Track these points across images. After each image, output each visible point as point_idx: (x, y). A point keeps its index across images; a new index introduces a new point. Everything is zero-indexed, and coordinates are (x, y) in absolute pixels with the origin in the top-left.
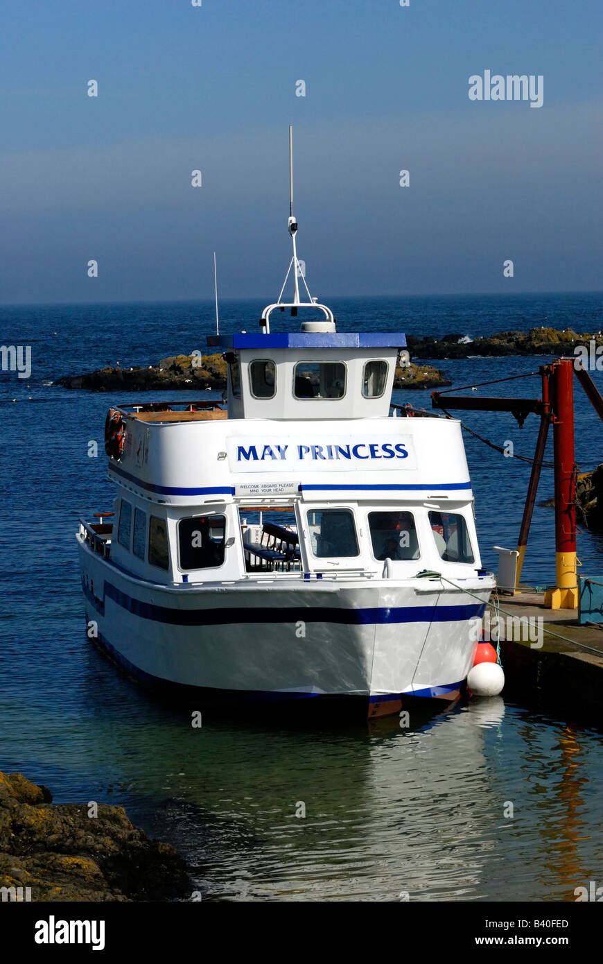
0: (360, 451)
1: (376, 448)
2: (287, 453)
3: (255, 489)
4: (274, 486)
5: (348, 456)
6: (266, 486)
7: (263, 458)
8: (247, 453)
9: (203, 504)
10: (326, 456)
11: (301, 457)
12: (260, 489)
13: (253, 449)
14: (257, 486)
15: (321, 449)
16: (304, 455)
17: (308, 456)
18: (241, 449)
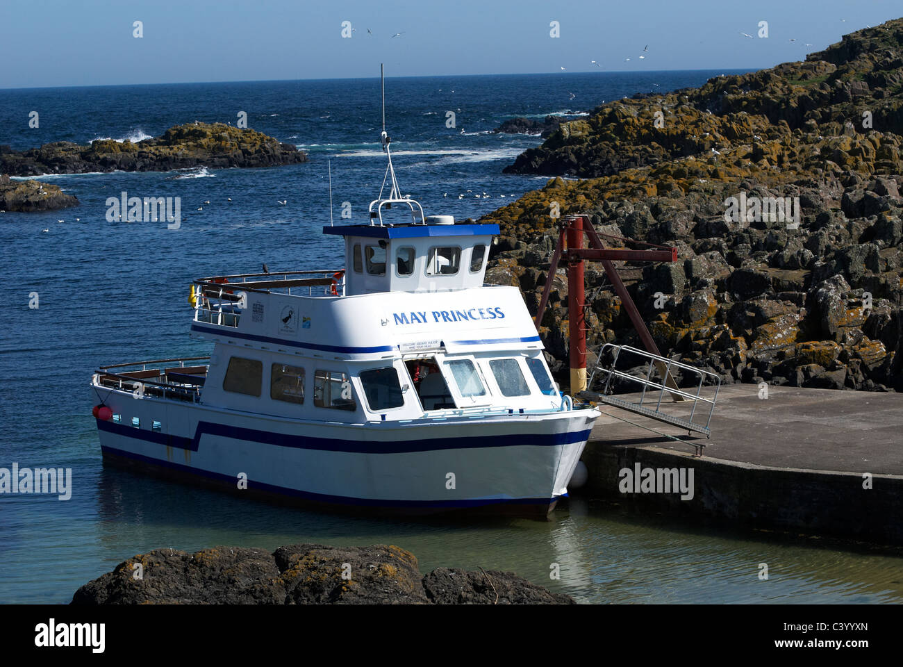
0: (473, 313)
1: (483, 311)
2: (426, 317)
3: (413, 346)
4: (425, 343)
5: (466, 318)
6: (419, 344)
7: (412, 322)
8: (400, 319)
9: (380, 359)
10: (452, 319)
11: (437, 321)
12: (416, 346)
13: (403, 315)
14: (414, 344)
15: (447, 313)
16: (438, 319)
17: (441, 319)
18: (395, 315)
